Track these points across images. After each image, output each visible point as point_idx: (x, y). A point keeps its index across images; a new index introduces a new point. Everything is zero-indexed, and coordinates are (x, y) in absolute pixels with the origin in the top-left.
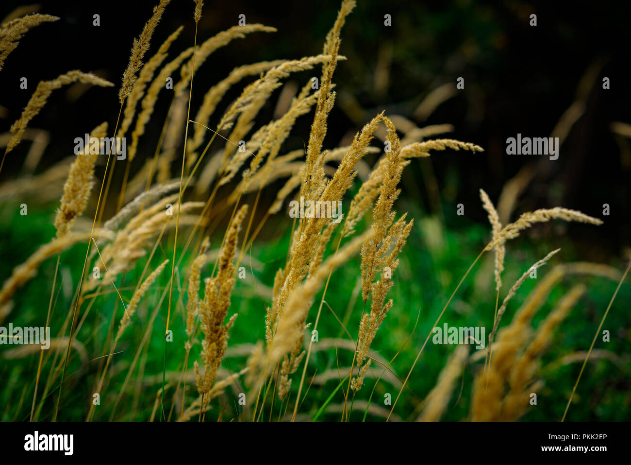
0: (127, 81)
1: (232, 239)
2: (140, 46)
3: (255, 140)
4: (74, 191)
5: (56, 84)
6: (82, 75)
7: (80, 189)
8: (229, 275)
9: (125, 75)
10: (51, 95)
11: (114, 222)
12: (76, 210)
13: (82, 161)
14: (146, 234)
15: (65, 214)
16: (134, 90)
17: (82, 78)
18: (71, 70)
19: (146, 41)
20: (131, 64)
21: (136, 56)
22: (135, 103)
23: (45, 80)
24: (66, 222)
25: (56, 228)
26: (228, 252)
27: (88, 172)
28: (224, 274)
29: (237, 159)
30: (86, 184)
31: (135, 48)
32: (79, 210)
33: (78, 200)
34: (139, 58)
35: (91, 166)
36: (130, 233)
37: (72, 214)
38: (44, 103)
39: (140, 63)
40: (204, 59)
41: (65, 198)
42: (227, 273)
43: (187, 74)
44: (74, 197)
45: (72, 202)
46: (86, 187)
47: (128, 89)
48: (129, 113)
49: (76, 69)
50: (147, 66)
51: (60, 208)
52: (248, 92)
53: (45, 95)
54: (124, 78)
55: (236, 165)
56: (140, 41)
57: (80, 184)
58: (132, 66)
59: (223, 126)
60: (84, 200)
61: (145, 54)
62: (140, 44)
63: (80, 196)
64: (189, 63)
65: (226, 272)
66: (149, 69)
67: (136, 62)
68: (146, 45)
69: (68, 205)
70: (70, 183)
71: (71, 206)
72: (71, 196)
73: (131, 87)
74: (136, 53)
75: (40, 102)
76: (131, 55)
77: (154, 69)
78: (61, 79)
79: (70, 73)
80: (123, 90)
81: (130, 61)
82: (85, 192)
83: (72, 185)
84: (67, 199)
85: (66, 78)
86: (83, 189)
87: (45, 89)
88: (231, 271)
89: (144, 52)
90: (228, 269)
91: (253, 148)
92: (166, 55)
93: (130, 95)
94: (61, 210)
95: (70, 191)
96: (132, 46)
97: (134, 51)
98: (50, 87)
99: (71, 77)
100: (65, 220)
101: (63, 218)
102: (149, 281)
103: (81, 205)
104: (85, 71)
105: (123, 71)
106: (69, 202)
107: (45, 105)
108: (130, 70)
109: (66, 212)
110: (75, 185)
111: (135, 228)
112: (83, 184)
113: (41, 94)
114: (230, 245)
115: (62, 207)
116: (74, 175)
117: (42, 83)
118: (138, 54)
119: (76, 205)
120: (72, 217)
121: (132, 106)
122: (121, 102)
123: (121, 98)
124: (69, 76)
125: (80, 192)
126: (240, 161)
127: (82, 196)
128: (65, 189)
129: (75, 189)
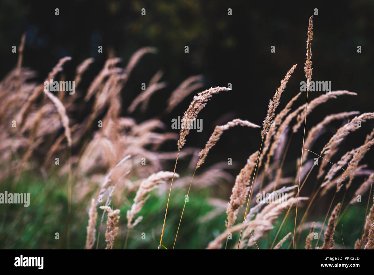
0: (266, 125)
1: (332, 223)
2: (273, 104)
3: (343, 160)
4: (238, 192)
5: (226, 127)
6: (241, 121)
7: (242, 191)
8: (331, 245)
9: (264, 122)
10: (223, 134)
11: (256, 209)
12: (239, 204)
13: (243, 174)
14: (274, 216)
15: (233, 206)
16: (270, 130)
17: (242, 123)
18: (235, 118)
19: (277, 101)
20: (268, 115)
21: (271, 110)
22: (270, 137)
23: (219, 125)
24: (233, 211)
25: (228, 214)
26: (329, 231)
27: (246, 181)
28: (327, 244)
29: (332, 171)
30: (246, 188)
31: (270, 105)
32: (241, 204)
33: (241, 198)
34: (273, 111)
35: (249, 177)
36: (264, 215)
37: (237, 206)
38: (218, 139)
39: (273, 114)
40: (311, 111)
41: (233, 196)
42: (330, 244)
43: (300, 119)
44: (239, 196)
45: (238, 199)
46: (246, 190)
47: (267, 130)
48: (267, 143)
49: (238, 118)
50: (278, 116)
51: (229, 202)
52: (340, 131)
53: (219, 134)
54: (264, 124)
55: (331, 175)
56: (273, 101)
57: (242, 188)
58: (269, 116)
59: (324, 152)
60: (244, 197)
61: (276, 109)
62: (273, 103)
63: (241, 195)
64: (302, 114)
65: (328, 243)
66: (279, 118)
67: (271, 114)
68: (277, 103)
69: (235, 201)
70: (236, 188)
71: (237, 201)
72: (237, 195)
73: (268, 129)
74: (271, 108)
75: (216, 138)
76: (268, 110)
77: (282, 117)
78: (229, 124)
79: (234, 121)
80: (263, 130)
81: (267, 113)
82: (245, 192)
83: (237, 189)
84: (234, 197)
85: (231, 124)
86: (244, 191)
87: (219, 130)
88: (332, 242)
89: (276, 107)
90: (330, 242)
91: (341, 165)
92: (290, 109)
93: (268, 133)
94: (230, 204)
95: (236, 193)
96: (269, 104)
97: (270, 107)
98: (222, 129)
99: (235, 123)
100: (233, 210)
101: (231, 208)
102: (279, 245)
103: (242, 201)
104: (243, 119)
105: (263, 119)
106: (235, 199)
107: (219, 140)
108: (268, 118)
109: (234, 205)
110: (239, 189)
111: (267, 212)
112: (244, 188)
113: (217, 133)
114: (331, 227)
115: (231, 202)
116: (238, 182)
117: (218, 127)
118: (272, 109)
119: (239, 201)
120: (237, 208)
121: (269, 139)
122: (262, 138)
123: (262, 135)
124: (234, 122)
125: (242, 193)
126: (334, 173)
127: (243, 195)
128: (233, 191)
129: (239, 191)
